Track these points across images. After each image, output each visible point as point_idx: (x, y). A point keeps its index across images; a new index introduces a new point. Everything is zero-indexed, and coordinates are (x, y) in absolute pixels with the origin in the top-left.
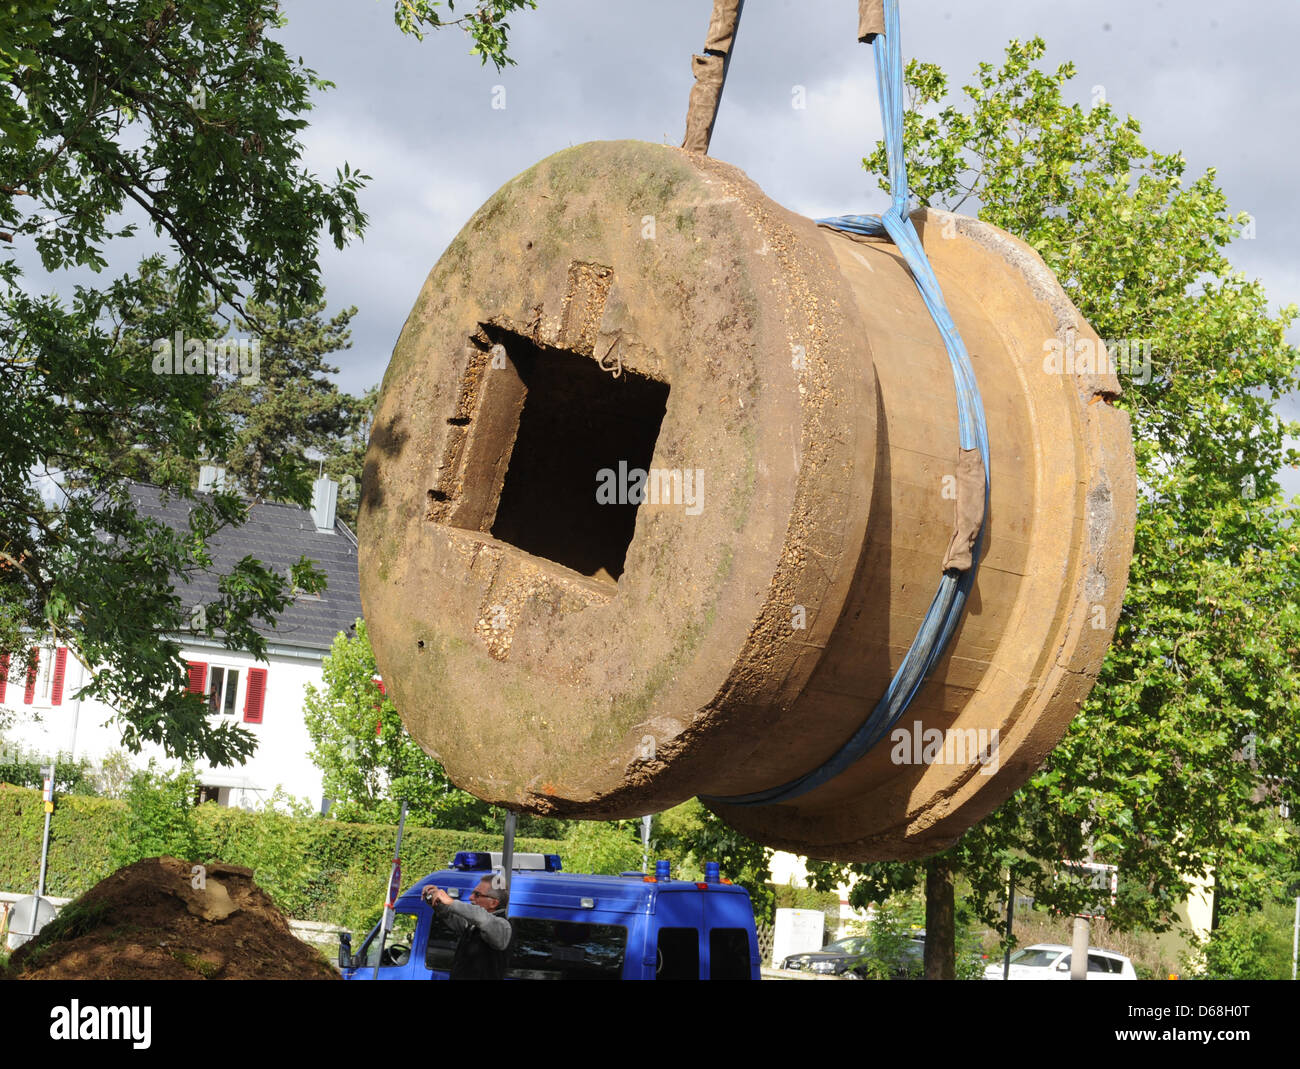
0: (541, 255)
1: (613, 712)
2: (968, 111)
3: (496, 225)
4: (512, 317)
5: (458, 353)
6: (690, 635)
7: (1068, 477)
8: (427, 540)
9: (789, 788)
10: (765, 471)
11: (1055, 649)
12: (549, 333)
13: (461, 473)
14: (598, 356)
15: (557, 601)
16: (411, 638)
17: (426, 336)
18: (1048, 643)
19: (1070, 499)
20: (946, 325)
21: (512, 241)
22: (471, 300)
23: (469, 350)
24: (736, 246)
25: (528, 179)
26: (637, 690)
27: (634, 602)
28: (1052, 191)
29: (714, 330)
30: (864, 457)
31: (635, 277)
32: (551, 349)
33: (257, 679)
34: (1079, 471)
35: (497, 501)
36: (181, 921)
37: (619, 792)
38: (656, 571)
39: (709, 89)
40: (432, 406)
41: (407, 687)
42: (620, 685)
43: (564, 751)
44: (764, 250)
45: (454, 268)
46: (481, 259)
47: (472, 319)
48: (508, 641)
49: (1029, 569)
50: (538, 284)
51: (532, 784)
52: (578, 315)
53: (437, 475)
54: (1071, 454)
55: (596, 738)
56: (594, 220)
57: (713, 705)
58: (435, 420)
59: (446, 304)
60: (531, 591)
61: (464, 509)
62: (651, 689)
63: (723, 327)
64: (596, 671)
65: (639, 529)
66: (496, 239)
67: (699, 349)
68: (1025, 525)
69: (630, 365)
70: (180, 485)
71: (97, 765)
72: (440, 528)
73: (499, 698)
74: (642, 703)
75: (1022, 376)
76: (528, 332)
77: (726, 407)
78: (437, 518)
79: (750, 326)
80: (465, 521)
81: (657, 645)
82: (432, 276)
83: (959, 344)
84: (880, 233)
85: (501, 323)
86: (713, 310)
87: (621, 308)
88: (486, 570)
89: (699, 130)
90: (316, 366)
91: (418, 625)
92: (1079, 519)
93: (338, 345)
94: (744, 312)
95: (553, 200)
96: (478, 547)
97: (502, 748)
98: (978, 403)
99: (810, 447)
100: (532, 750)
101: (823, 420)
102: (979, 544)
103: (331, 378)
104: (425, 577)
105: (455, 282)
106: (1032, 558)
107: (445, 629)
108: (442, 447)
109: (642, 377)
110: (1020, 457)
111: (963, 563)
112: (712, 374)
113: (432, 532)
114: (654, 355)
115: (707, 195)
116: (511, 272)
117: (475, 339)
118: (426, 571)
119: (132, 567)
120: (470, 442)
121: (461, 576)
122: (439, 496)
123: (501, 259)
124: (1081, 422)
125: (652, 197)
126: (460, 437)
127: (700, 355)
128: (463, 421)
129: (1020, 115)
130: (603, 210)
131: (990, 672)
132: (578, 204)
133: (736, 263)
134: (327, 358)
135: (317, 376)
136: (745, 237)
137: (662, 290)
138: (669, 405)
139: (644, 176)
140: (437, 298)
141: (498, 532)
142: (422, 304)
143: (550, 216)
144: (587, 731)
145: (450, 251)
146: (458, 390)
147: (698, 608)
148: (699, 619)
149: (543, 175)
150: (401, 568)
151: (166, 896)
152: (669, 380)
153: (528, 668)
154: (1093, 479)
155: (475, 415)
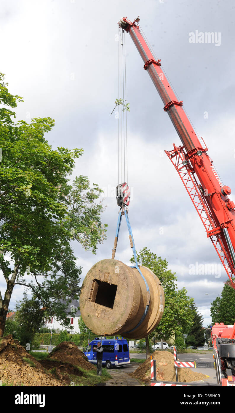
0: (101, 271)
1: (113, 324)
2: (139, 254)
3: (95, 268)
4: (98, 278)
5: (92, 282)
6: (122, 314)
7: (157, 294)
8: (89, 304)
9: (131, 331)
10: (130, 295)
11: (158, 313)
12: (102, 280)
13: (92, 296)
14: (108, 282)
15: (105, 310)
16: (87, 315)
17: (87, 280)
18: (157, 313)
19: (158, 296)
20: (143, 278)
21: (97, 270)
22: (93, 276)
23: (93, 282)
24: (124, 270)
25: (99, 263)
26: (116, 321)
27: (115, 311)
28: (149, 261)
29: (122, 279)
30: (139, 293)
31: (112, 274)
32: (103, 282)
33: (72, 319)
34: (159, 293)
35: (95, 299)
36: (67, 349)
37: (114, 333)
38: (117, 307)
39: (114, 253)
40: (89, 288)
41: (87, 321)
42: (114, 320)
43: (107, 329)
44: (127, 270)
45: (90, 273)
46: (94, 272)
47: (93, 278)
48: (99, 315)
49: (154, 304)
50: (101, 275)
51: (103, 333)
52: (105, 278)
53: (89, 296)
54: (157, 291)
55: (111, 327)
56: (107, 267)
57: (125, 323)
58: (89, 290)
59: (90, 277)
60: (102, 309)
61: (92, 300)
62: (118, 321)
63: (123, 279)
64: (111, 319)
65: (115, 302)
66: (95, 270)
67: (121, 281)
68: (154, 299)
69: (112, 283)
70: (64, 299)
71: (56, 330)
72: (90, 302)
73: (99, 322)
74: (117, 323)
75: (151, 282)
76: (100, 280)
77: (125, 288)
78: (89, 301)
79: (126, 279)
80: (92, 301)
81: (118, 316)
82: (87, 273)
83: (145, 279)
84: (135, 268)
85: (96, 279)
86: (122, 277)
87: (111, 277)
88: (96, 307)
89: (113, 257)
90: (77, 284)
91: (88, 314)
92: (159, 298)
93: (79, 282)
94: (126, 277)
95: (102, 265)
96: (95, 304)
97: (99, 328)
98: (148, 286)
99: (134, 292)
100: (103, 328)
101: (135, 289)
102: (150, 302)
103: (79, 286)
104: (89, 308)
105: (91, 274)
106: (155, 302)
107: (91, 314)
108: (90, 293)
109: (114, 285)
110: (152, 292)
111: (149, 304)
112: (122, 284)
113: (89, 303)
114: (115, 282)
115: (120, 265)
116: (97, 273)
117: (93, 281)
118: (88, 307)
119: (61, 309)
120: (93, 292)
121: (93, 308)
122: (90, 298)
123: (96, 272)
124: (158, 287)
125: (114, 265)
126: (92, 292)
127: (121, 282)
128: (92, 290)
129: (145, 254)
130: (108, 266)
131: (151, 316)
132: (105, 266)
133: (124, 272)
134: (78, 284)
135: (77, 285)
136: (125, 269)
137: (116, 275)
138: (117, 288)
139: (112, 263)
140: (88, 276)
141: (96, 302)
142: (86, 277)
143: (102, 267)
144: (110, 326)
145: (90, 271)
146: (92, 286)
147: (123, 311)
148: (123, 313)
149: (100, 263)
150: (85, 307)
151: (65, 346)
152: (117, 285)
153: (102, 319)
154: (160, 294)
155: (93, 289)
